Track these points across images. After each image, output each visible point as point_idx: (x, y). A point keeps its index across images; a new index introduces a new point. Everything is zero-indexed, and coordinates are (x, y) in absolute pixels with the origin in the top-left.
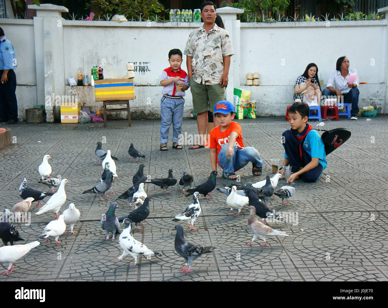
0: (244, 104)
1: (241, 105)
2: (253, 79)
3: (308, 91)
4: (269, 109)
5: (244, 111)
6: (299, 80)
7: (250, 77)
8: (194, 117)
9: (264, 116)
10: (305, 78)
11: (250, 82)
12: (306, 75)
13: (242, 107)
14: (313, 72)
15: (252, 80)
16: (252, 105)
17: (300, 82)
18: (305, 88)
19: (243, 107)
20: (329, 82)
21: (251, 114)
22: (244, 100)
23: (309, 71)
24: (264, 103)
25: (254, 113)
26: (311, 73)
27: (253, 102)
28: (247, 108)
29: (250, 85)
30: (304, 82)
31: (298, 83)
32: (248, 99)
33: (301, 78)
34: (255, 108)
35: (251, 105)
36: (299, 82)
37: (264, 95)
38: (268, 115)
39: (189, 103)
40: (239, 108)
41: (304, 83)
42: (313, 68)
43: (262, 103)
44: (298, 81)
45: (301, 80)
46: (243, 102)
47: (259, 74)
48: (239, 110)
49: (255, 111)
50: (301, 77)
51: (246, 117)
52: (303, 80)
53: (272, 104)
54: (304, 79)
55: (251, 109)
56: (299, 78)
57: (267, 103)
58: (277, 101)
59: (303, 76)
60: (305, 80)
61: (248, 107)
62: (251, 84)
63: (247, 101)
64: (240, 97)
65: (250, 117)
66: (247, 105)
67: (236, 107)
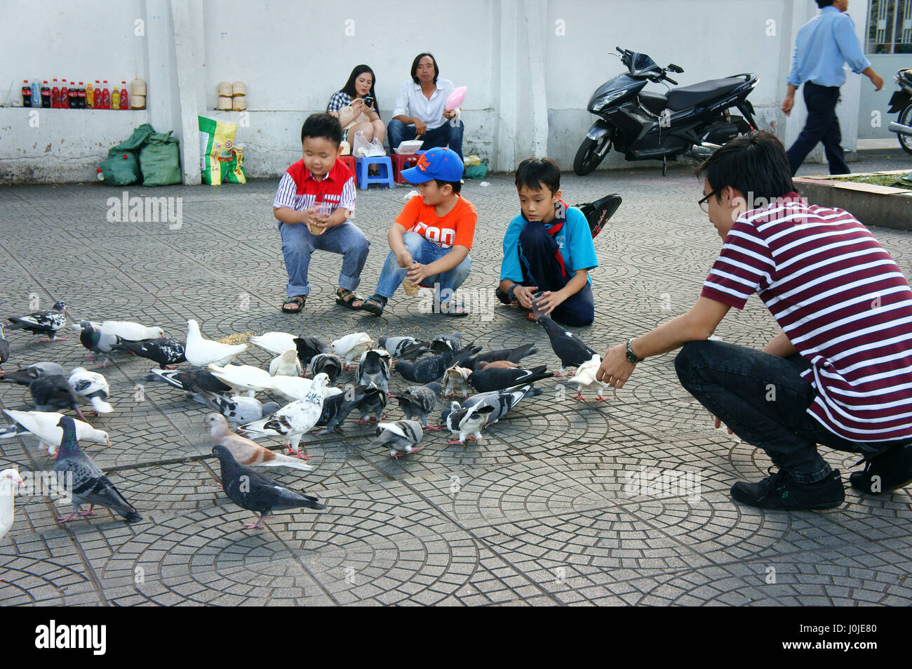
0: (222, 151)
1: (216, 153)
2: (233, 97)
3: (359, 124)
4: (270, 163)
5: (221, 168)
6: (338, 101)
7: (227, 92)
8: (105, 180)
9: (258, 178)
10: (349, 97)
11: (227, 103)
12: (350, 89)
13: (217, 158)
14: (365, 83)
15: (230, 99)
16: (238, 154)
17: (340, 105)
18: (351, 119)
19: (220, 158)
20: (398, 106)
21: (235, 173)
22: (222, 143)
23: (358, 81)
24: (258, 149)
25: (241, 171)
26: (362, 84)
27: (240, 146)
28: (227, 159)
29: (227, 110)
30: (346, 104)
31: (335, 107)
32: (231, 140)
33: (340, 97)
34: (243, 159)
35: (234, 153)
36: (337, 106)
37: (259, 131)
38: (268, 177)
39: (88, 149)
40: (212, 160)
41: (348, 107)
42: (365, 76)
43: (254, 149)
44: (336, 102)
45: (341, 101)
46: (219, 146)
47: (245, 86)
48: (211, 165)
49: (242, 168)
50: (341, 95)
51: (225, 182)
52: (345, 101)
53: (275, 153)
54: (347, 99)
55: (234, 163)
56: (337, 97)
57: (264, 150)
58: (286, 146)
59: (343, 91)
60: (349, 102)
61: (230, 159)
62: (230, 107)
63: (229, 144)
64: (212, 135)
65: (232, 179)
66: (228, 154)
67: (204, 158)
